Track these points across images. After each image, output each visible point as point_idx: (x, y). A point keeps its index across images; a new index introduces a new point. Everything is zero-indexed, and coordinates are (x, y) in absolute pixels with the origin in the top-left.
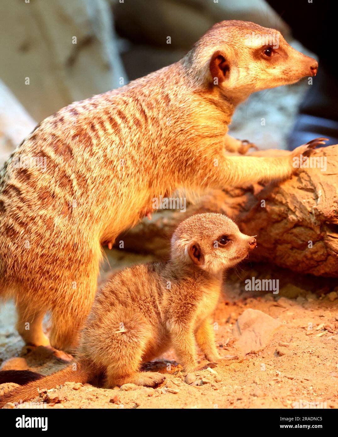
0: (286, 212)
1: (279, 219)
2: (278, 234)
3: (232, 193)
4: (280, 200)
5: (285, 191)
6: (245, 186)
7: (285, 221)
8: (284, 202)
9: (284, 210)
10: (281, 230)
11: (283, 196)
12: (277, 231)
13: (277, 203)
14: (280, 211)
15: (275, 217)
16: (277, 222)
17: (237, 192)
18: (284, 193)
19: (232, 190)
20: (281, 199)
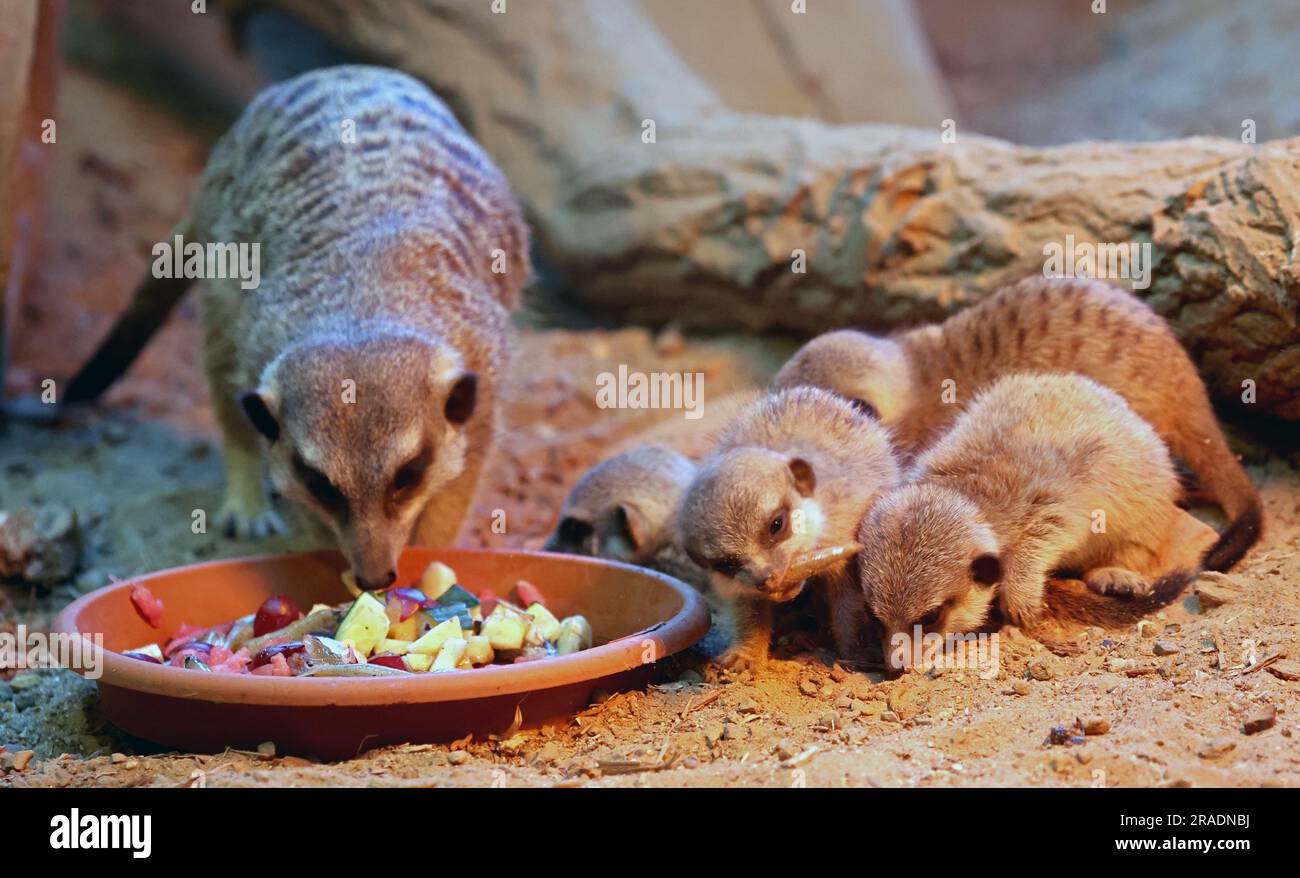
0: (1221, 279)
1: (1208, 293)
2: (1202, 327)
3: (1107, 234)
4: (1208, 250)
5: (1219, 232)
6: (1133, 220)
7: (1220, 298)
8: (1218, 255)
9: (1218, 273)
10: (1211, 319)
11: (1217, 241)
12: (1203, 321)
13: (1204, 257)
14: (1210, 275)
15: (1197, 288)
16: (1203, 299)
17: (1118, 231)
18: (1219, 236)
19: (1106, 228)
20: (1213, 248)
